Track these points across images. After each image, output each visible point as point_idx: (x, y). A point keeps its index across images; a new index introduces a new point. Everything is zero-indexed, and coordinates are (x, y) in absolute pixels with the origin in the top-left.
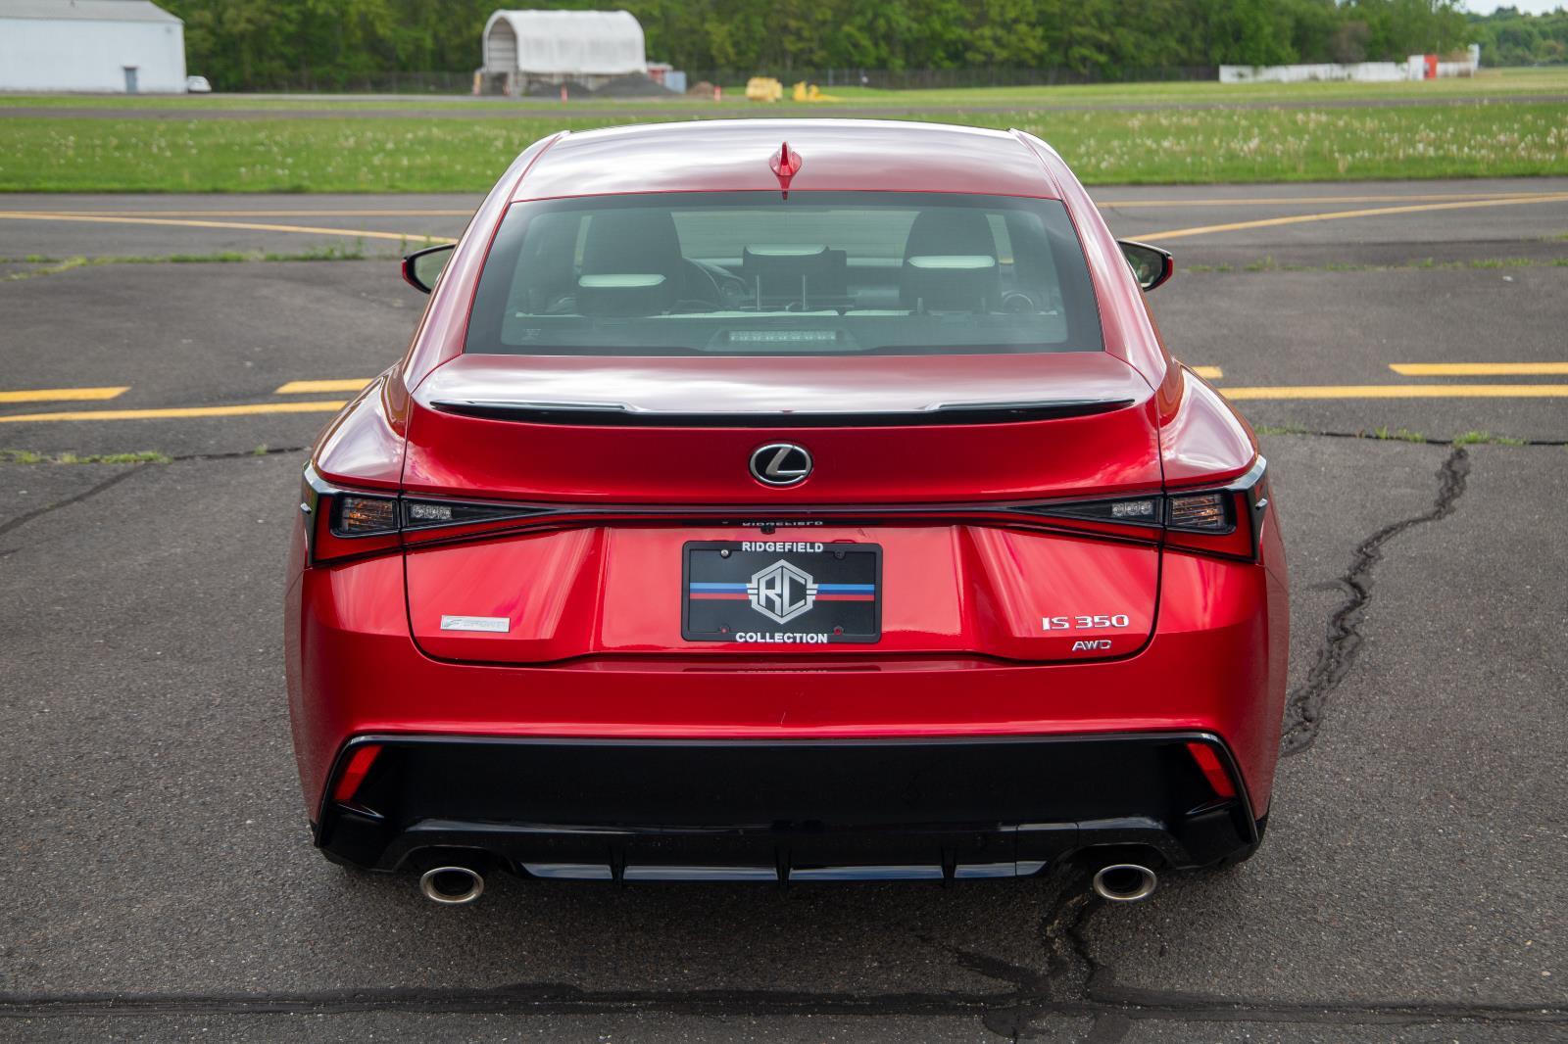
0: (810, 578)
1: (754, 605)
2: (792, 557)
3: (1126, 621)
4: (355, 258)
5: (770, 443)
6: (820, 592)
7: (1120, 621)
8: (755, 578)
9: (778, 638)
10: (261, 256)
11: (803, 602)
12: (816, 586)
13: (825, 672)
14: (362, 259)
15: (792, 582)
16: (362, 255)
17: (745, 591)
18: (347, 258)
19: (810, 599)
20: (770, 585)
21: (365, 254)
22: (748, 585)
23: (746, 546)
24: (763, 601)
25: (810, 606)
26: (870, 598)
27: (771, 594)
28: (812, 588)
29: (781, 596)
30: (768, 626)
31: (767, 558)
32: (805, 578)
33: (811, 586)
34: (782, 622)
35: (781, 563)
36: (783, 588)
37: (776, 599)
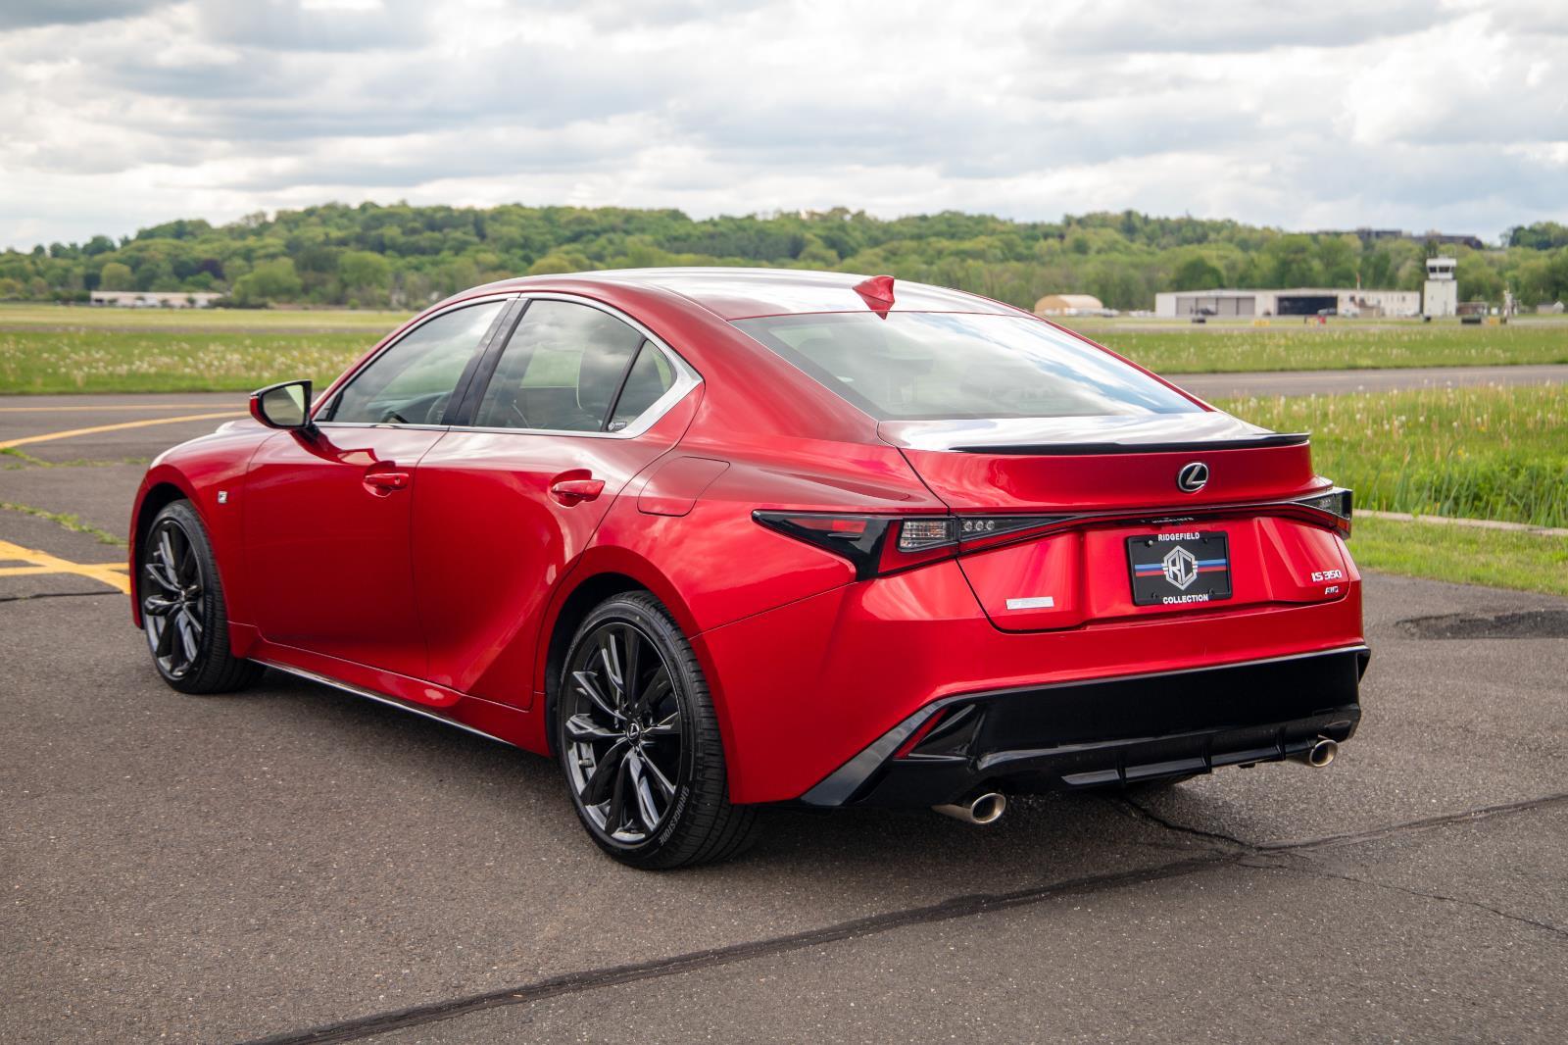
0: (1193, 557)
1: (1168, 578)
2: (1184, 544)
5: (1190, 462)
6: (1199, 566)
8: (1165, 559)
9: (1185, 599)
11: (1191, 574)
12: (1196, 562)
13: (1211, 620)
15: (1185, 561)
17: (1161, 569)
19: (1195, 571)
20: (1174, 563)
22: (1163, 565)
23: (1160, 537)
24: (1172, 576)
25: (1195, 577)
26: (1224, 568)
27: (1175, 569)
28: (1195, 563)
29: (1180, 571)
30: (1177, 593)
31: (1171, 545)
32: (1191, 557)
33: (1194, 562)
34: (1183, 588)
35: (1178, 548)
36: (1180, 565)
37: (1178, 573)
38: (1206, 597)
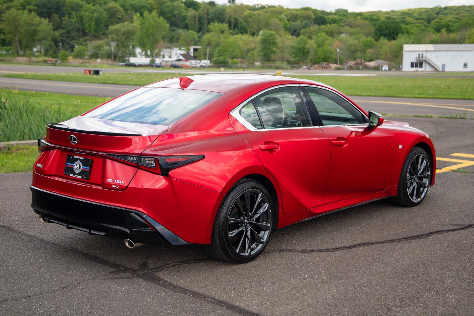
0: (82, 165)
2: (80, 160)
3: (123, 183)
4: (463, 118)
5: (71, 135)
6: (83, 168)
7: (122, 182)
8: (75, 163)
9: (76, 176)
10: (437, 116)
13: (82, 185)
14: (465, 119)
15: (80, 165)
16: (465, 118)
17: (73, 166)
18: (461, 118)
19: (81, 169)
21: (466, 117)
23: (74, 157)
24: (75, 169)
25: (81, 171)
27: (76, 167)
30: (75, 174)
31: (77, 160)
32: (81, 165)
33: (82, 166)
34: (77, 173)
35: (79, 161)
36: (78, 166)
37: (77, 168)
38: (81, 177)
